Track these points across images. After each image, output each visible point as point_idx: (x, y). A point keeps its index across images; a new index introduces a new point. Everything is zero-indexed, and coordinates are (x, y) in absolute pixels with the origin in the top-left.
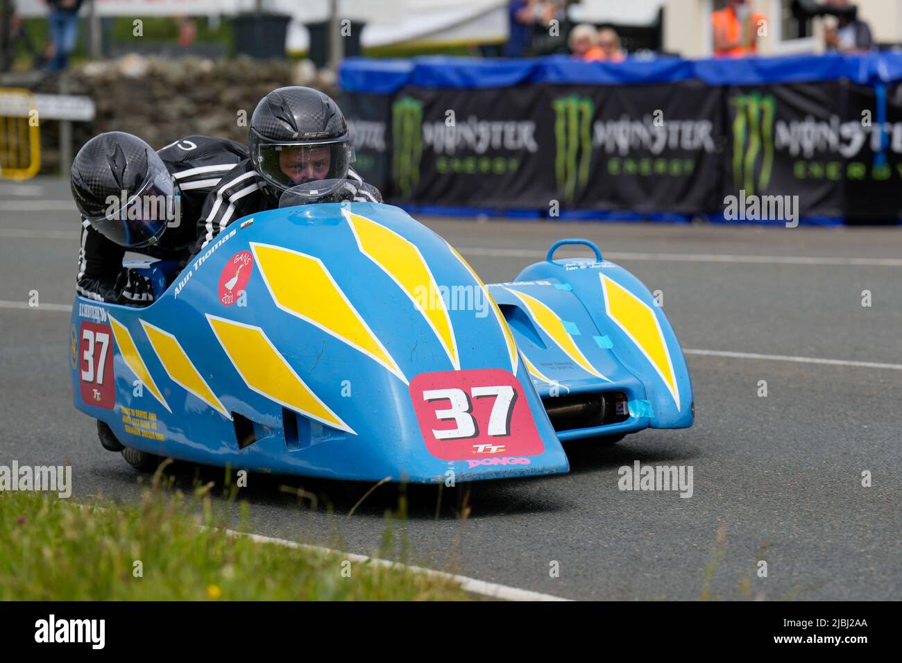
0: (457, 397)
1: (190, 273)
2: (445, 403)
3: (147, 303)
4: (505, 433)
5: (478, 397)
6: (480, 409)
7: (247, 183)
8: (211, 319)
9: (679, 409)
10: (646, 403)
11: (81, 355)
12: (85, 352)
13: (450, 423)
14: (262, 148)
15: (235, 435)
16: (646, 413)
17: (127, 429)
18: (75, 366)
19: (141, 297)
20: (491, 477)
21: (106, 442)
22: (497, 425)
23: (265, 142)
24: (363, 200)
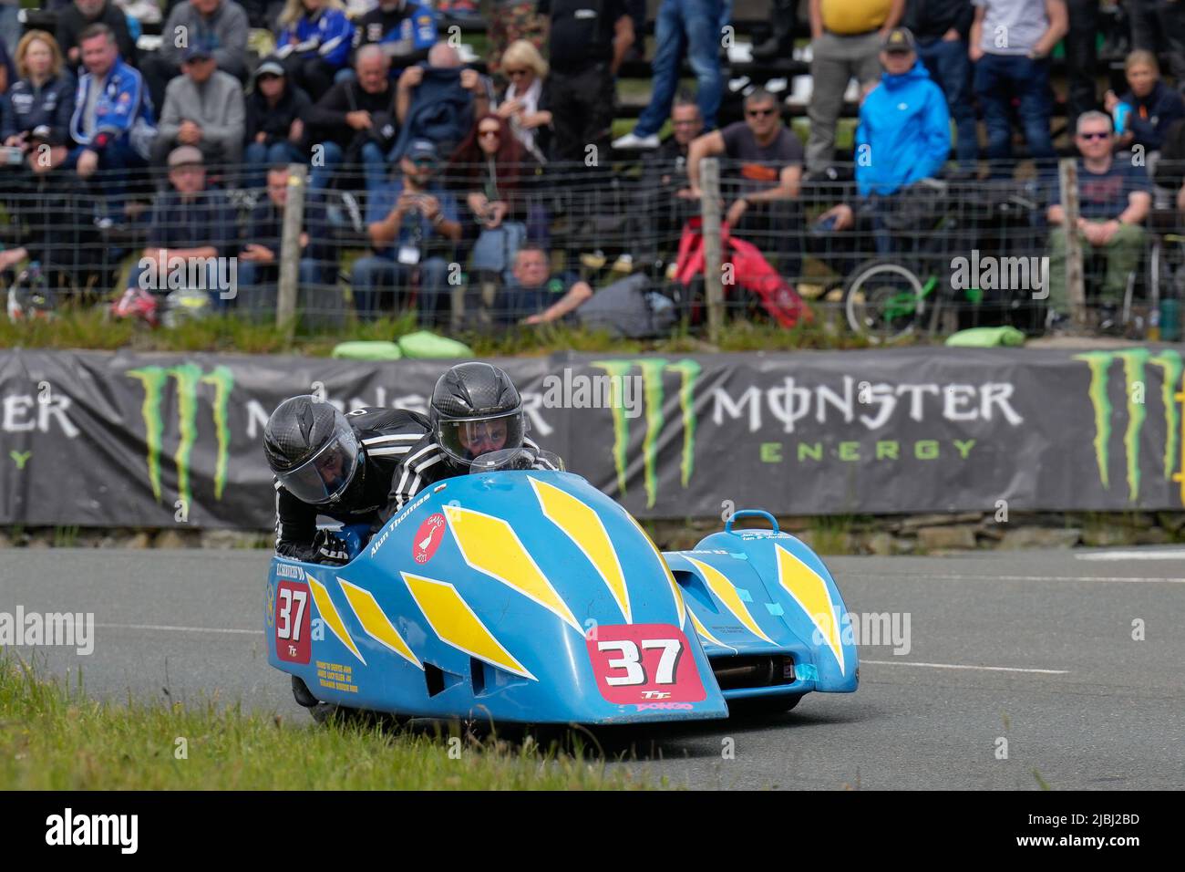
0: (628, 647)
1: (387, 534)
2: (618, 654)
3: (343, 562)
4: (671, 681)
5: (648, 649)
6: (649, 660)
7: (430, 454)
8: (406, 577)
9: (843, 672)
10: (812, 668)
11: (278, 613)
12: (282, 610)
13: (622, 672)
14: (442, 424)
15: (426, 684)
16: (812, 677)
17: (323, 683)
18: (271, 623)
19: (337, 555)
20: (657, 720)
21: (300, 697)
22: (664, 674)
23: (444, 418)
24: (540, 467)
